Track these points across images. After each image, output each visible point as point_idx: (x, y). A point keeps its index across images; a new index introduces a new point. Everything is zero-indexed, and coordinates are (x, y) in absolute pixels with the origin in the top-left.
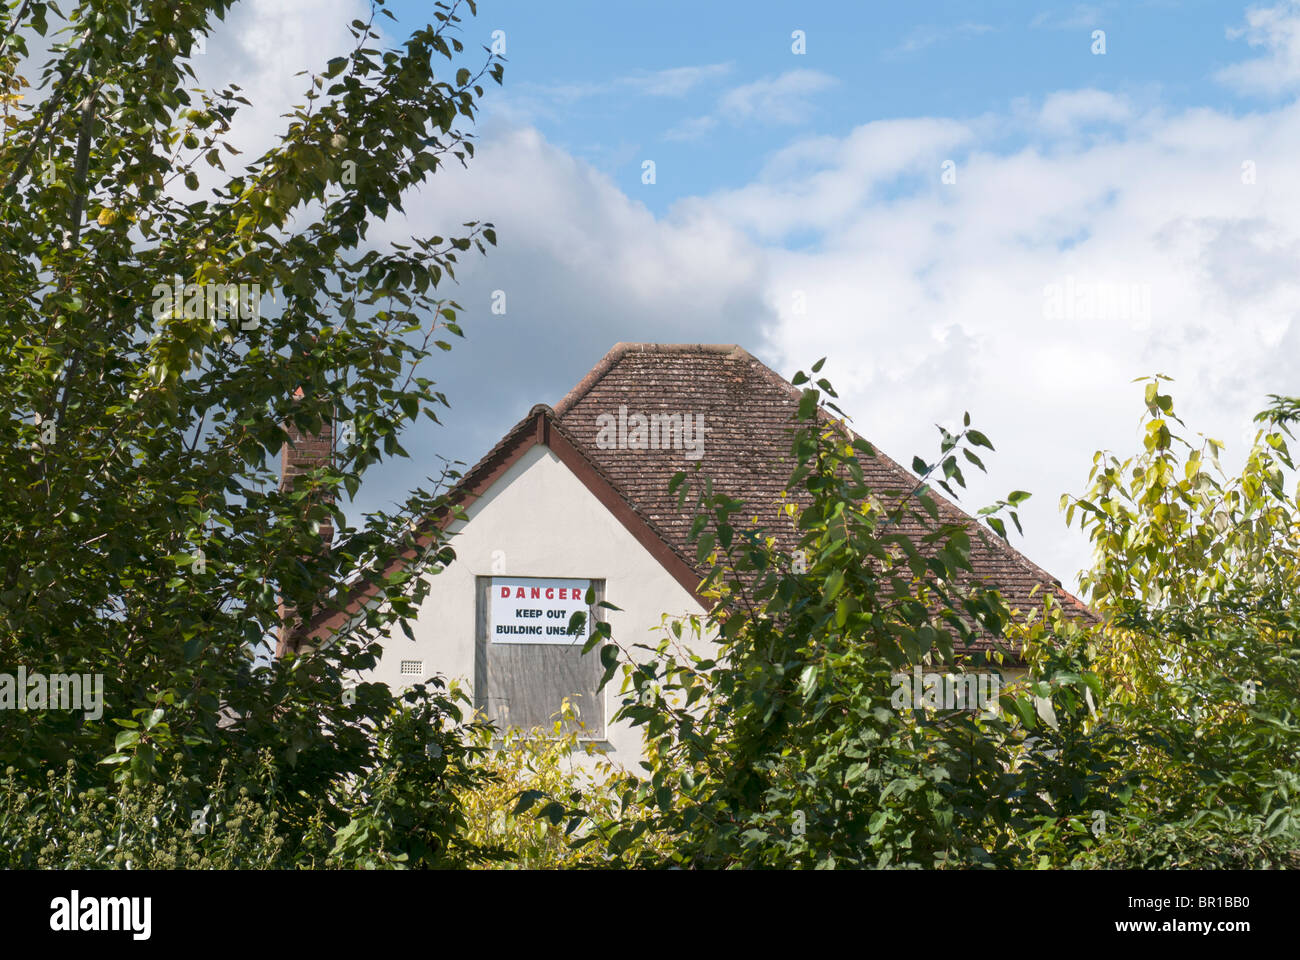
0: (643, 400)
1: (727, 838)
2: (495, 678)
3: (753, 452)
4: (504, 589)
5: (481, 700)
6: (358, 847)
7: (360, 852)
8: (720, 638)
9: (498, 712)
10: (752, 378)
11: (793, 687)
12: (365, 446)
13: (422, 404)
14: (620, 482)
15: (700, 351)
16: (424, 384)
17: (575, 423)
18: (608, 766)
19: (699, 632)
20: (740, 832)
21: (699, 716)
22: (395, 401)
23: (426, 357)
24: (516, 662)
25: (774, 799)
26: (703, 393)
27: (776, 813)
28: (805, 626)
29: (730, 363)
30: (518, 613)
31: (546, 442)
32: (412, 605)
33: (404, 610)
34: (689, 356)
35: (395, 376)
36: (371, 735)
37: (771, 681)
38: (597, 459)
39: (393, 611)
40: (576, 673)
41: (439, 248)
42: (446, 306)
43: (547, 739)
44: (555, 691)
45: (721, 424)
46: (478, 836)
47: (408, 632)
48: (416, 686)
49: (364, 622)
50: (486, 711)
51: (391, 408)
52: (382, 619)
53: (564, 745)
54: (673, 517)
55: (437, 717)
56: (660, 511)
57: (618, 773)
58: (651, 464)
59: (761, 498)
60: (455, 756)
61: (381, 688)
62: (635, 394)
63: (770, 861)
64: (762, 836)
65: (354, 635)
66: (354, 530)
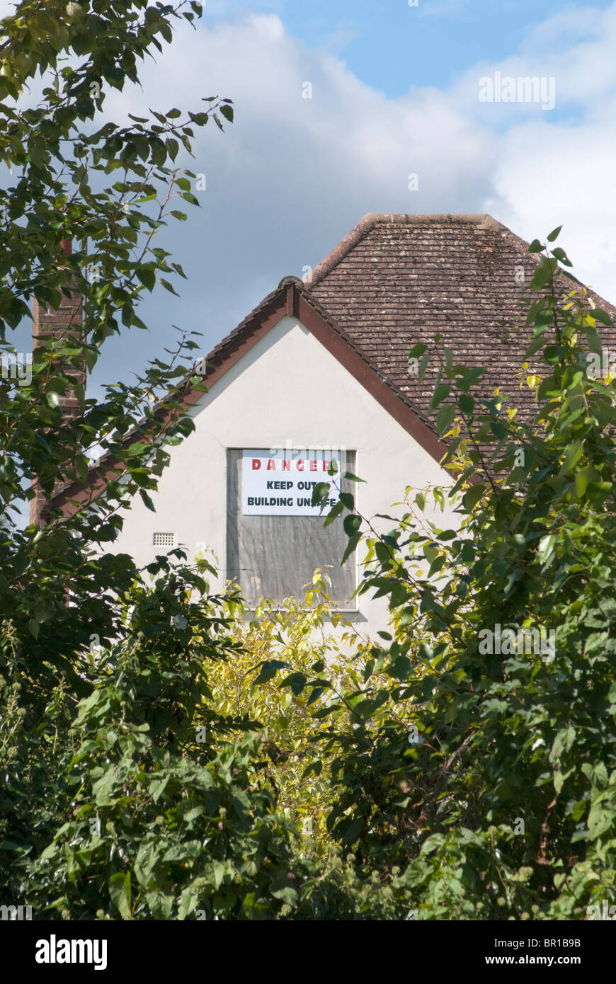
0: (393, 271)
1: (466, 706)
2: (247, 551)
3: (503, 322)
4: (254, 461)
5: (232, 571)
6: (100, 717)
7: (102, 722)
8: (462, 508)
9: (249, 584)
10: (503, 248)
11: (533, 556)
12: (102, 318)
13: (159, 274)
14: (370, 354)
15: (450, 221)
16: (161, 254)
17: (325, 295)
18: (354, 636)
19: (442, 503)
20: (480, 701)
21: (441, 586)
22: (132, 272)
23: (162, 226)
24: (268, 533)
25: (513, 669)
26: (453, 263)
27: (516, 683)
28: (544, 496)
29: (480, 233)
30: (269, 485)
31: (296, 314)
32: (152, 476)
33: (144, 482)
34: (439, 226)
35: (131, 247)
36: (113, 606)
37: (511, 551)
38: (347, 330)
39: (133, 483)
40: (327, 544)
41: (176, 122)
42: (180, 175)
43: (299, 609)
44: (305, 562)
45: (471, 295)
46: (229, 705)
47: (148, 503)
48: (158, 557)
49: (105, 494)
50: (238, 581)
51: (128, 279)
52: (122, 490)
53: (315, 616)
54: (423, 388)
55: (182, 589)
56: (410, 382)
57: (364, 645)
58: (401, 335)
59: (511, 368)
60: (200, 628)
61: (125, 560)
62: (384, 266)
63: (510, 731)
64: (502, 706)
65: (94, 506)
66: (95, 401)
